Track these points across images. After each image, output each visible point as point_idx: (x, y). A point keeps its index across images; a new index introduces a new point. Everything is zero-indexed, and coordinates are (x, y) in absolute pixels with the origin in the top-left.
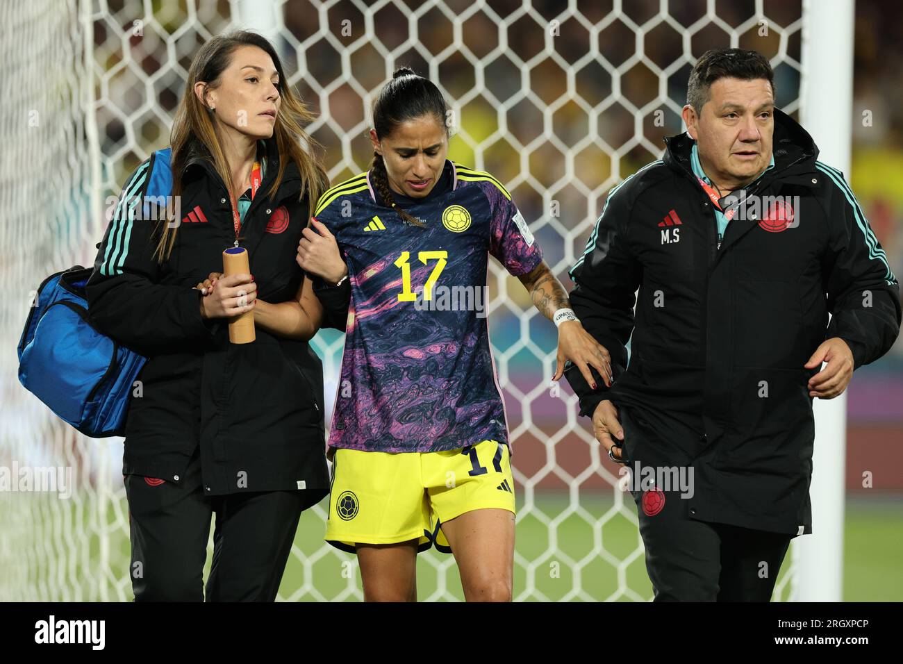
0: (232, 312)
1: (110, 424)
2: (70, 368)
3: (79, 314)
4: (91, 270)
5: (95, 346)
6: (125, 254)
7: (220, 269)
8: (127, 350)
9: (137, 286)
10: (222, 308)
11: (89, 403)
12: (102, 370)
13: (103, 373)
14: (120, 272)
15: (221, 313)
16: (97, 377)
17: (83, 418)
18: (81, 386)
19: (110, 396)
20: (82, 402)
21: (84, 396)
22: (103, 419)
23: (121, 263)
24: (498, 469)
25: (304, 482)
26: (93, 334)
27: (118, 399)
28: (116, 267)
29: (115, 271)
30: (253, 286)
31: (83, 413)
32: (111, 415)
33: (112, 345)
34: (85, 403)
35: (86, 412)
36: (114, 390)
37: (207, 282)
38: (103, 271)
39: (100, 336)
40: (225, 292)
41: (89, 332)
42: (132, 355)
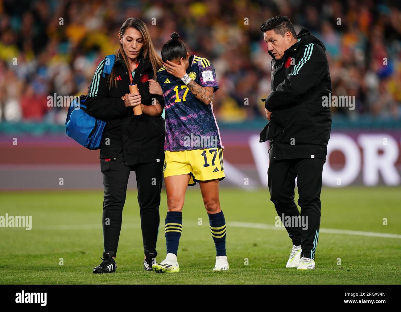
0: (133, 105)
1: (96, 145)
2: (82, 128)
3: (84, 110)
4: (86, 96)
5: (90, 120)
6: (97, 90)
7: (129, 92)
8: (100, 120)
9: (102, 99)
10: (130, 103)
11: (89, 139)
12: (93, 127)
13: (93, 128)
14: (96, 96)
15: (130, 105)
16: (91, 130)
17: (88, 144)
18: (86, 133)
19: (96, 136)
20: (87, 139)
21: (88, 136)
22: (94, 144)
23: (96, 93)
24: (213, 164)
25: (159, 159)
26: (89, 116)
27: (99, 136)
28: (94, 94)
29: (94, 96)
30: (140, 96)
31: (87, 142)
32: (97, 142)
33: (95, 119)
34: (88, 139)
35: (88, 142)
36: (97, 134)
37: (125, 97)
38: (90, 96)
39: (91, 117)
40: (130, 98)
41: (87, 115)
42: (102, 122)
